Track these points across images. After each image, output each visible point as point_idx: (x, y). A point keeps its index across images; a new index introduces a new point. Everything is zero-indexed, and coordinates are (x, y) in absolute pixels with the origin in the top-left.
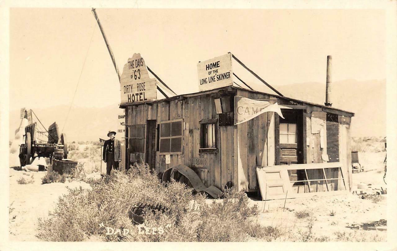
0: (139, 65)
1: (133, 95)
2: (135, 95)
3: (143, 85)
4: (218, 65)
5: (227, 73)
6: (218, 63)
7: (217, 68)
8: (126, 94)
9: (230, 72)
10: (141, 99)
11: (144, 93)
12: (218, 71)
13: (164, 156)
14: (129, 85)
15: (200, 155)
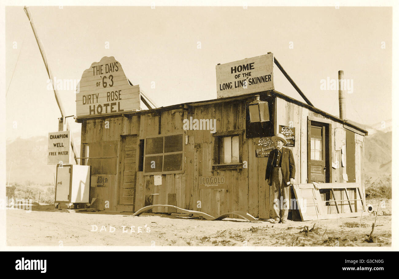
0: (111, 70)
1: (100, 106)
2: (103, 105)
3: (117, 94)
4: (252, 67)
5: (266, 76)
6: (252, 65)
7: (249, 71)
8: (87, 106)
9: (271, 74)
10: (113, 110)
11: (119, 103)
12: (251, 74)
13: (152, 176)
14: (93, 95)
15: (213, 172)
